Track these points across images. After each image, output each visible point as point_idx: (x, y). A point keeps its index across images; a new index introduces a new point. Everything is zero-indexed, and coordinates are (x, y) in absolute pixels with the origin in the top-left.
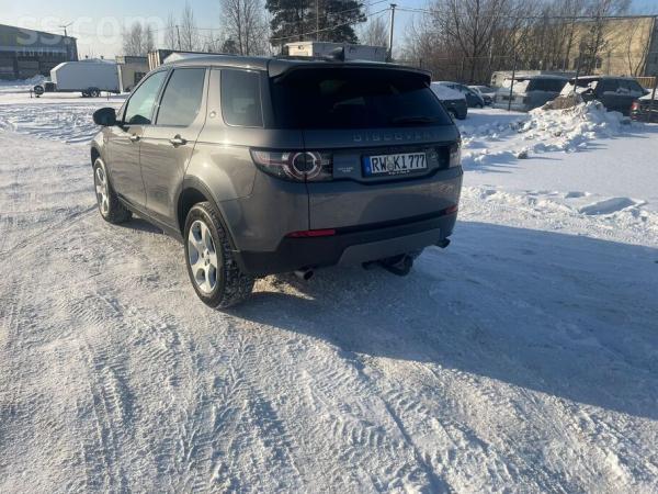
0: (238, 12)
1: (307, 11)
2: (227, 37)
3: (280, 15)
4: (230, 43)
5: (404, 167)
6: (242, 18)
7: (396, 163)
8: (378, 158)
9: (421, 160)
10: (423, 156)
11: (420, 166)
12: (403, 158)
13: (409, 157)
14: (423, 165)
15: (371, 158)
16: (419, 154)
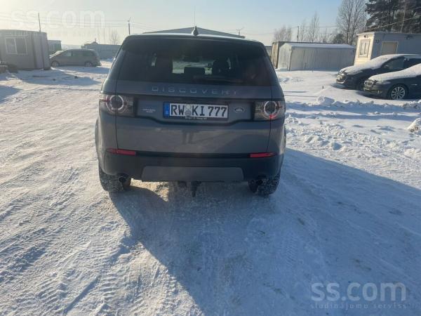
0: (350, 15)
1: (397, 12)
2: (339, 32)
3: (376, 15)
4: (340, 36)
5: (202, 114)
6: (353, 19)
7: (194, 111)
8: (177, 105)
9: (221, 111)
10: (226, 108)
11: (220, 115)
12: (202, 107)
13: (209, 108)
14: (223, 115)
15: (171, 104)
16: (221, 106)
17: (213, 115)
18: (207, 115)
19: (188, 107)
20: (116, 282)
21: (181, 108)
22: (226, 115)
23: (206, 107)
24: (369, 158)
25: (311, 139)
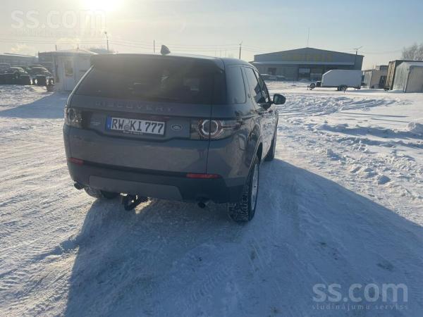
5: (139, 129)
7: (132, 125)
8: (118, 119)
9: (158, 128)
10: (162, 125)
11: (156, 132)
12: (140, 122)
13: (146, 123)
14: (159, 132)
15: (113, 118)
16: (158, 123)
17: (149, 131)
18: (143, 131)
19: (127, 121)
20: (22, 277)
21: (121, 122)
22: (162, 132)
23: (143, 122)
24: (414, 198)
25: (358, 169)
